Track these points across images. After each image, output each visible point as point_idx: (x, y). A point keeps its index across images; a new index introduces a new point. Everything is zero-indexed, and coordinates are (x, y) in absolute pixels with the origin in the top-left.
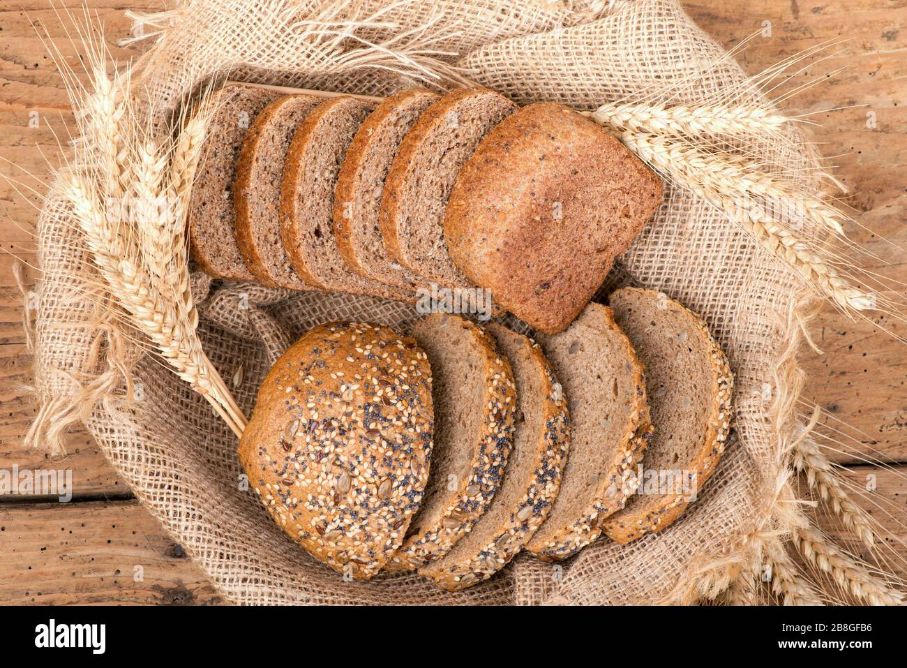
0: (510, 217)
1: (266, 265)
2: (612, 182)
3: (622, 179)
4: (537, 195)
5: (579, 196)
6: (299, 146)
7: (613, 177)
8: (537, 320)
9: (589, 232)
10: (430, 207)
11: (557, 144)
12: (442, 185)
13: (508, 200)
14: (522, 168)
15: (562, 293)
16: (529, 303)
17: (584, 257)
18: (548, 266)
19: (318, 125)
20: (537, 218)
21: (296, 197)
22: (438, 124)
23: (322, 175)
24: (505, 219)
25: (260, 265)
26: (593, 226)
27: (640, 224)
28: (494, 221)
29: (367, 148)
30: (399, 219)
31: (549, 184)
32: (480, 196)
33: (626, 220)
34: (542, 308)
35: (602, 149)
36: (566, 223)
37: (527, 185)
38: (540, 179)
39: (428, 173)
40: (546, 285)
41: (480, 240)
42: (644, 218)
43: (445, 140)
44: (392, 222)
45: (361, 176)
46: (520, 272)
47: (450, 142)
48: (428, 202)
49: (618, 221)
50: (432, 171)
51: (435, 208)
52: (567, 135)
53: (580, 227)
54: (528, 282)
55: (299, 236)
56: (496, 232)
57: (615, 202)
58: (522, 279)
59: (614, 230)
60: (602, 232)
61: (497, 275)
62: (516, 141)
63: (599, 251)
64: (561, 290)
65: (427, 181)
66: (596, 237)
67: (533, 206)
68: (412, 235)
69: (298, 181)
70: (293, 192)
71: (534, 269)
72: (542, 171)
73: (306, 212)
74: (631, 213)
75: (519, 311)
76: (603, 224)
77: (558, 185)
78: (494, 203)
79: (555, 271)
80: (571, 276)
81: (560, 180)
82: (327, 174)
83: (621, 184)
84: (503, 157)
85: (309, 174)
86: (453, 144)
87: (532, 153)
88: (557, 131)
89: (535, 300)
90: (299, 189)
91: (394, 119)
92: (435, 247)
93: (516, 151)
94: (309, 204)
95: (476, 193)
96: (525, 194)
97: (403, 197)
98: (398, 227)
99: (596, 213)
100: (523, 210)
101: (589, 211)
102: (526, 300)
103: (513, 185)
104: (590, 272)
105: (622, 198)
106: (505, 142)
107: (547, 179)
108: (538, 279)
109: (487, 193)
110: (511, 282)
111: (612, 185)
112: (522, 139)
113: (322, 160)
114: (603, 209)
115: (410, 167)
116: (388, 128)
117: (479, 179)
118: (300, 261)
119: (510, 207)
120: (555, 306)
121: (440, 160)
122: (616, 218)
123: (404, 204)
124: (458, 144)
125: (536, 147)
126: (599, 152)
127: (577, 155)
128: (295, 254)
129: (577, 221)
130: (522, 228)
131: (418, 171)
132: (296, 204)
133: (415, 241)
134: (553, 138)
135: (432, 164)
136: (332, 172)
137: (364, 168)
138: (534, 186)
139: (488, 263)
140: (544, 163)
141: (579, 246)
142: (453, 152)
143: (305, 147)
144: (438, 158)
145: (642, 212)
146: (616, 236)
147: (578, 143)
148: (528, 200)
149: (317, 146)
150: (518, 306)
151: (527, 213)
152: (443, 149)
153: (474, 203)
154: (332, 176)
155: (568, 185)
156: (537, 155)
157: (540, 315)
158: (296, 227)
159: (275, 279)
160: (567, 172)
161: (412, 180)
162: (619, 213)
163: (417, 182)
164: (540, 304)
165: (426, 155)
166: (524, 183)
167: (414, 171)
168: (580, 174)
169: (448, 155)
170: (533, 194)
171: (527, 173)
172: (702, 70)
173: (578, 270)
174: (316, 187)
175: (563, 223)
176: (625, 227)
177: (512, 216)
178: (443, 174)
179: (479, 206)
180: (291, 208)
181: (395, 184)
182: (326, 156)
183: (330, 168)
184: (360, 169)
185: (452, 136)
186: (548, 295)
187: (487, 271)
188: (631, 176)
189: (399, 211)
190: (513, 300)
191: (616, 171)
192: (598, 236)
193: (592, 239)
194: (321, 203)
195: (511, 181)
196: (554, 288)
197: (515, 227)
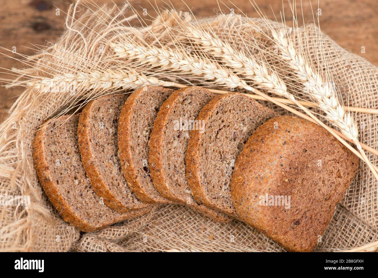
0: (270, 181)
1: (118, 199)
2: (327, 156)
3: (334, 154)
4: (284, 166)
5: (310, 166)
6: (125, 119)
7: (328, 153)
8: (295, 245)
9: (318, 188)
10: (215, 166)
11: (292, 135)
12: (220, 152)
13: (267, 171)
14: (273, 151)
15: (307, 227)
16: (289, 234)
17: (317, 203)
18: (297, 210)
19: (134, 104)
20: (287, 180)
21: (130, 148)
22: (211, 114)
23: (142, 133)
24: (267, 182)
25: (115, 201)
26: (321, 183)
27: (348, 182)
28: (260, 184)
29: (167, 115)
30: (199, 175)
31: (291, 158)
32: (250, 171)
33: (339, 179)
34: (297, 238)
35: (319, 136)
36: (304, 183)
37: (278, 160)
38: (285, 155)
39: (211, 145)
40: (297, 223)
41: (254, 197)
42: (349, 178)
43: (216, 124)
44: (195, 177)
45: (165, 132)
46: (280, 215)
47: (220, 125)
48: (214, 163)
49: (335, 180)
50: (212, 144)
51: (219, 166)
52: (297, 129)
53: (313, 185)
54: (286, 221)
55: (135, 172)
56: (263, 190)
57: (331, 168)
58: (282, 219)
59: (333, 186)
60: (326, 187)
61: (267, 217)
62: (267, 136)
63: (326, 200)
64: (306, 225)
65: (211, 149)
66: (323, 191)
67: (283, 173)
68: (208, 184)
69: (129, 138)
70: (127, 146)
71: (289, 212)
72: (285, 151)
73: (136, 156)
74: (342, 175)
75: (283, 241)
76: (326, 182)
77: (296, 159)
78: (260, 173)
79: (302, 213)
80: (311, 216)
81: (297, 155)
82: (144, 133)
83: (333, 157)
84: (261, 147)
85: (134, 134)
86: (222, 126)
87: (278, 141)
88: (291, 128)
89: (292, 232)
90: (130, 143)
91: (181, 100)
92: (223, 190)
93: (268, 142)
94: (137, 152)
95: (248, 170)
96: (277, 166)
97: (199, 160)
98: (199, 179)
99: (321, 175)
100: (277, 176)
101: (317, 174)
102: (286, 233)
103: (269, 161)
104: (322, 213)
105: (335, 165)
106: (260, 138)
107: (289, 155)
108: (292, 219)
109: (254, 169)
110: (276, 221)
111: (328, 158)
112: (270, 135)
113: (140, 125)
114: (325, 173)
115: (200, 142)
116: (178, 105)
117: (248, 162)
118: (139, 187)
119: (270, 175)
120: (304, 236)
121: (216, 136)
122: (333, 178)
123: (200, 165)
124: (224, 126)
125: (280, 137)
126: (318, 137)
127: (304, 140)
128: (135, 184)
129: (311, 182)
130: (278, 187)
131: (204, 145)
132: (130, 152)
133: (210, 187)
134: (289, 132)
135: (212, 139)
136: (147, 131)
137: (167, 128)
138: (282, 161)
139: (260, 211)
140: (286, 146)
141: (314, 197)
142: (222, 131)
143: (129, 117)
144: (214, 135)
145: (348, 174)
146: (335, 190)
147: (304, 133)
148: (279, 169)
149: (136, 116)
150: (282, 237)
151: (280, 177)
152: (216, 130)
153: (247, 176)
154: (148, 133)
155: (302, 159)
156: (281, 142)
157: (297, 242)
158: (133, 166)
159: (126, 206)
160: (300, 150)
161: (202, 150)
162: (334, 176)
163: (205, 151)
164: (296, 235)
165: (207, 134)
166: (275, 159)
167: (202, 145)
168: (308, 152)
169: (220, 133)
170: (282, 165)
171: (277, 153)
172: (350, 61)
173: (315, 212)
174: (139, 141)
175: (302, 183)
176: (340, 184)
177: (271, 180)
178: (220, 145)
179: (250, 177)
180: (127, 156)
181: (193, 154)
182: (142, 122)
183: (146, 129)
184: (164, 128)
185: (220, 121)
186: (299, 228)
187: (261, 216)
188: (338, 152)
189: (198, 169)
190: (279, 233)
191: (329, 149)
192: (324, 190)
193: (321, 192)
194: (144, 151)
195: (268, 159)
196: (302, 224)
197: (274, 186)
